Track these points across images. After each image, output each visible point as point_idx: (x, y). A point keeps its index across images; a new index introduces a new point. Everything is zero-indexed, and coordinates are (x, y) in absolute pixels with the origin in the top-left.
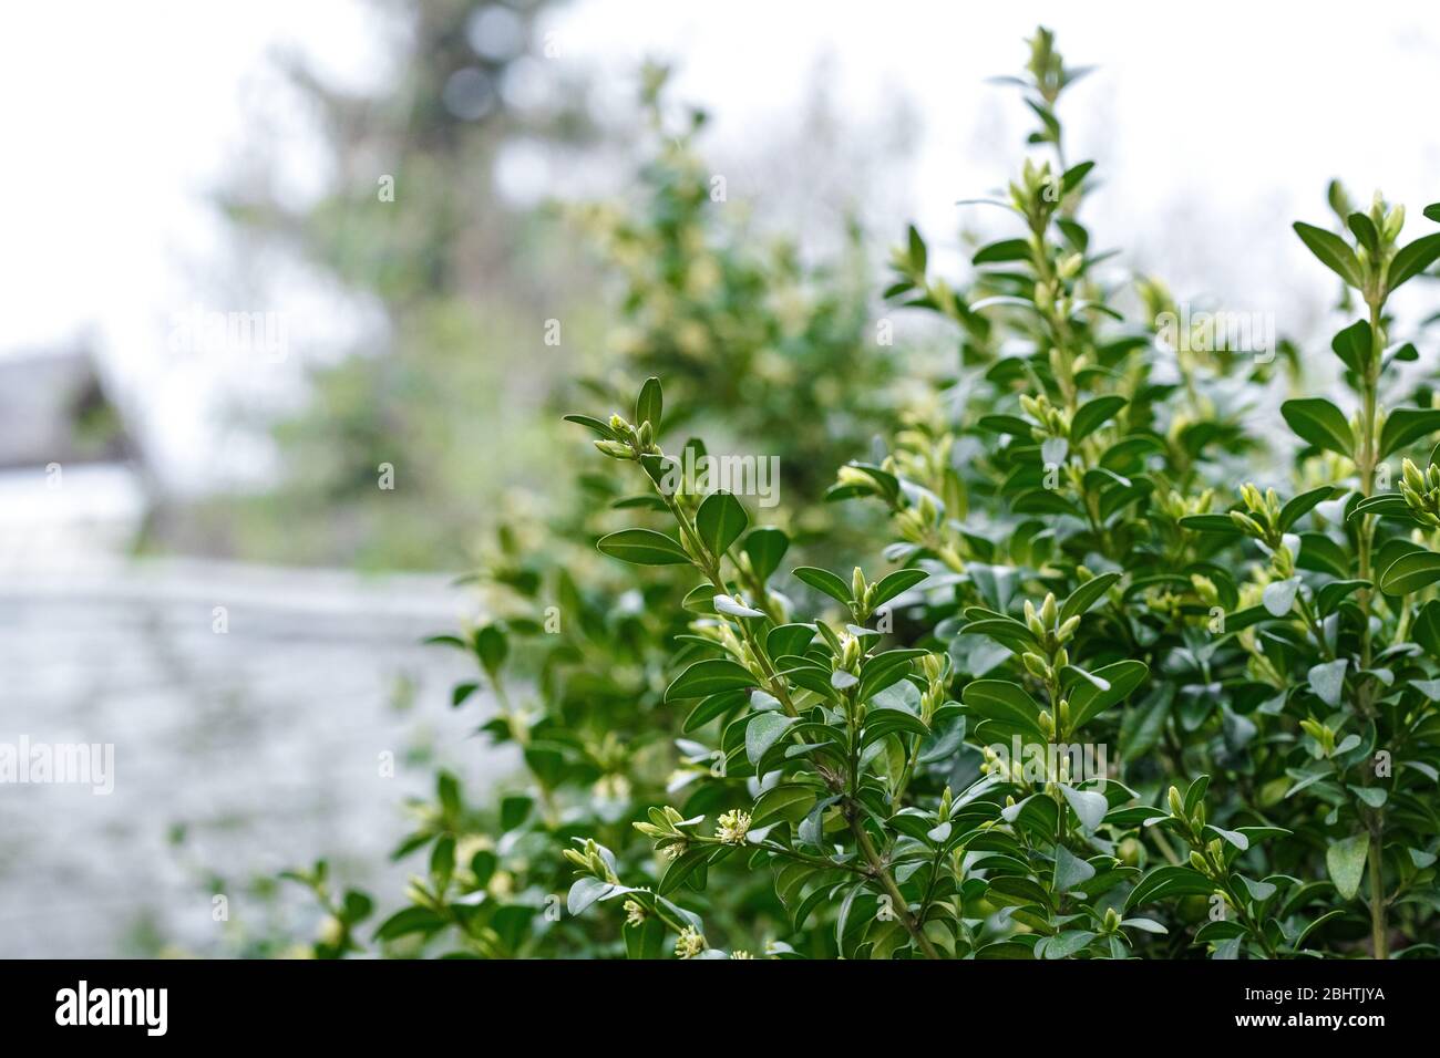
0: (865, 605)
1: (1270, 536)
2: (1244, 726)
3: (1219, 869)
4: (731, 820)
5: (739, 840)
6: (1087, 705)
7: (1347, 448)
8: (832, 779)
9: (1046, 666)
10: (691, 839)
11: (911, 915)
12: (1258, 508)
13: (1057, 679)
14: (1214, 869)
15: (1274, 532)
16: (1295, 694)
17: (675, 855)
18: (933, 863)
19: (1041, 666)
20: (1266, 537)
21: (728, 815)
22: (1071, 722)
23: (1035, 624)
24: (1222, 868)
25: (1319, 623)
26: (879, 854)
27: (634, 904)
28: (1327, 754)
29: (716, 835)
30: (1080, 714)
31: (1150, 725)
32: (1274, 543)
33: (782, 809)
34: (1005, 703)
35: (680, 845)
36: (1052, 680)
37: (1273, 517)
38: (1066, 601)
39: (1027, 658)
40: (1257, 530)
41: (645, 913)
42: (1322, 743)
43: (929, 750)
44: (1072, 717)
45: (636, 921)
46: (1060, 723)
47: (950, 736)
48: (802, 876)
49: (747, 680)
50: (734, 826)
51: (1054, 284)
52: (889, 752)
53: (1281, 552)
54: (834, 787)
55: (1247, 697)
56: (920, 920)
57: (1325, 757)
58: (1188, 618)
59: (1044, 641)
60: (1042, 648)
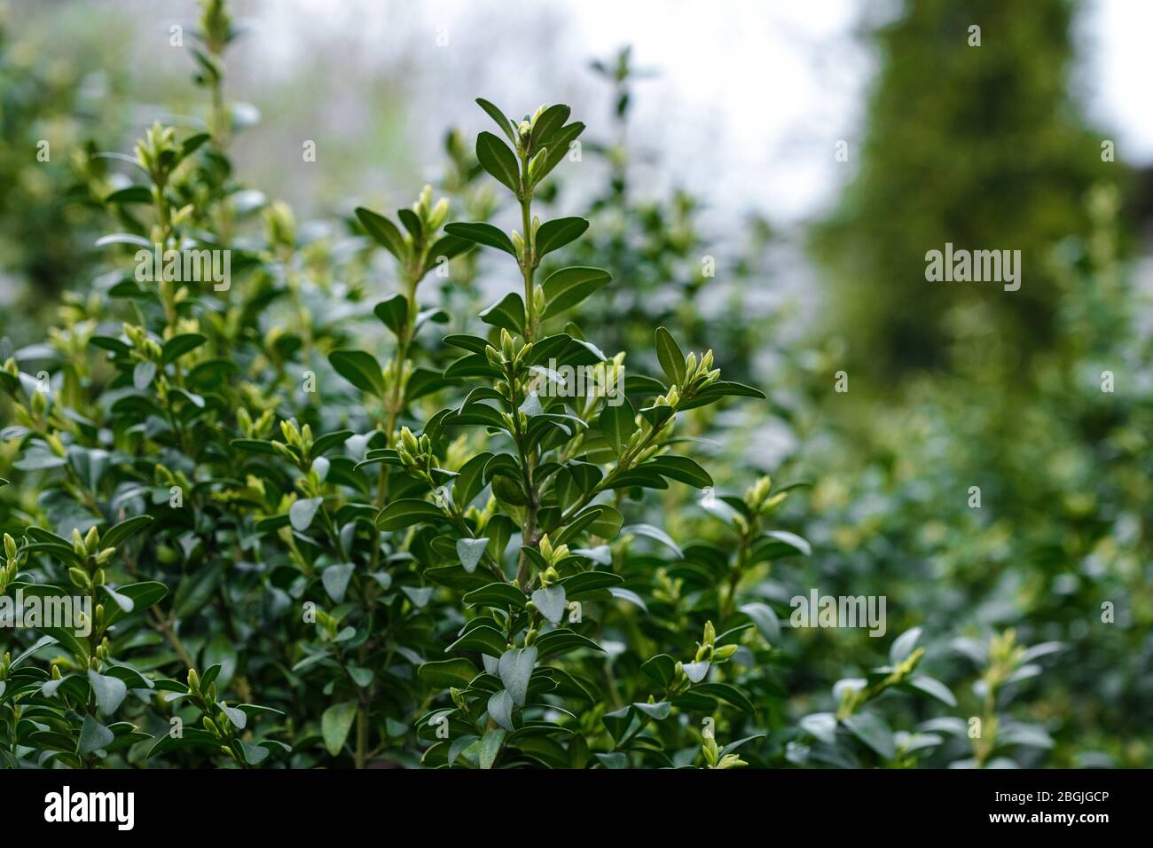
1: (303, 463)
2: (281, 599)
3: (225, 731)
7: (379, 391)
9: (86, 578)
12: (294, 442)
13: (94, 590)
14: (221, 731)
15: (305, 459)
16: (313, 582)
19: (82, 579)
20: (299, 464)
22: (104, 623)
23: (80, 549)
24: (228, 732)
25: (336, 532)
31: (201, 591)
32: (306, 468)
36: (91, 591)
37: (306, 448)
39: (73, 573)
40: (292, 457)
44: (106, 619)
46: (95, 622)
51: (167, 228)
53: (311, 477)
57: (329, 640)
58: (243, 510)
59: (87, 562)
60: (86, 566)
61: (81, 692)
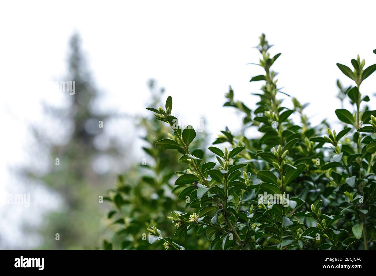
0: (228, 157)
1: (334, 142)
2: (327, 201)
4: (193, 216)
5: (196, 221)
6: (290, 177)
7: (352, 122)
8: (220, 205)
9: (279, 166)
10: (183, 221)
11: (242, 242)
12: (331, 134)
13: (282, 169)
14: (323, 228)
15: (335, 141)
16: (341, 187)
17: (178, 226)
18: (248, 226)
19: (277, 166)
20: (333, 143)
21: (192, 215)
22: (286, 182)
23: (276, 154)
24: (326, 228)
26: (233, 226)
27: (167, 243)
28: (351, 201)
29: (189, 220)
30: (288, 180)
32: (335, 144)
33: (207, 213)
34: (268, 177)
35: (180, 223)
36: (281, 170)
37: (335, 138)
38: (284, 147)
39: (274, 164)
40: (331, 141)
41: (169, 246)
42: (350, 198)
43: (245, 199)
44: (286, 181)
45: (167, 248)
46: (283, 182)
47: (251, 195)
48: (213, 231)
49: (196, 179)
50: (194, 217)
51: (272, 86)
52: (235, 199)
53: (337, 147)
54: (220, 207)
55: (327, 192)
56: (245, 243)
58: (311, 171)
59: (278, 158)
60: (278, 160)
61: (280, 211)
